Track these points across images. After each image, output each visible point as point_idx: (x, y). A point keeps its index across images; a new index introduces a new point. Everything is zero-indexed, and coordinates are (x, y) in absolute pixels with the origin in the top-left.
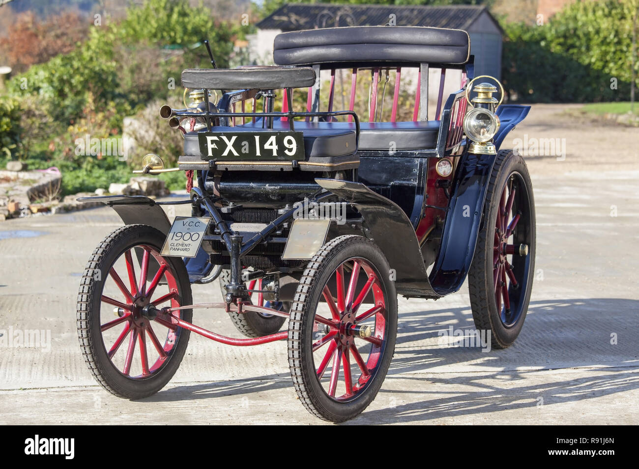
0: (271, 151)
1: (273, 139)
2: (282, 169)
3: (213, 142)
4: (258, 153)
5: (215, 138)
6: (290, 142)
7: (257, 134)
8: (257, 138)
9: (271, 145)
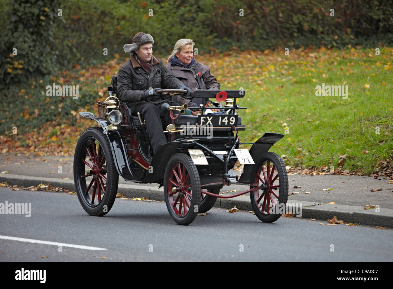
0: (225, 123)
1: (226, 118)
2: (227, 130)
3: (203, 119)
4: (220, 124)
5: (205, 118)
6: (233, 119)
7: (220, 116)
8: (220, 118)
9: (225, 120)
